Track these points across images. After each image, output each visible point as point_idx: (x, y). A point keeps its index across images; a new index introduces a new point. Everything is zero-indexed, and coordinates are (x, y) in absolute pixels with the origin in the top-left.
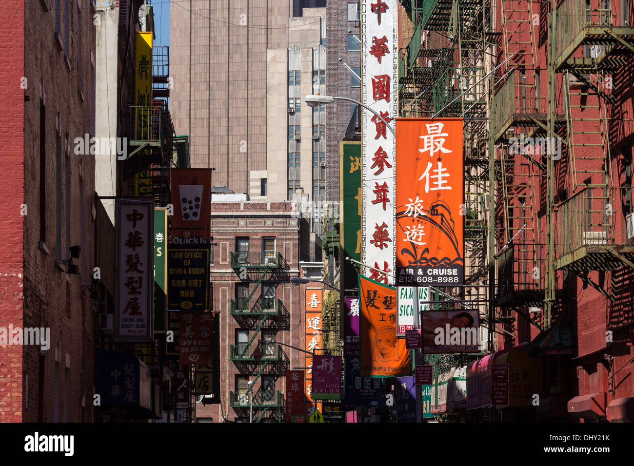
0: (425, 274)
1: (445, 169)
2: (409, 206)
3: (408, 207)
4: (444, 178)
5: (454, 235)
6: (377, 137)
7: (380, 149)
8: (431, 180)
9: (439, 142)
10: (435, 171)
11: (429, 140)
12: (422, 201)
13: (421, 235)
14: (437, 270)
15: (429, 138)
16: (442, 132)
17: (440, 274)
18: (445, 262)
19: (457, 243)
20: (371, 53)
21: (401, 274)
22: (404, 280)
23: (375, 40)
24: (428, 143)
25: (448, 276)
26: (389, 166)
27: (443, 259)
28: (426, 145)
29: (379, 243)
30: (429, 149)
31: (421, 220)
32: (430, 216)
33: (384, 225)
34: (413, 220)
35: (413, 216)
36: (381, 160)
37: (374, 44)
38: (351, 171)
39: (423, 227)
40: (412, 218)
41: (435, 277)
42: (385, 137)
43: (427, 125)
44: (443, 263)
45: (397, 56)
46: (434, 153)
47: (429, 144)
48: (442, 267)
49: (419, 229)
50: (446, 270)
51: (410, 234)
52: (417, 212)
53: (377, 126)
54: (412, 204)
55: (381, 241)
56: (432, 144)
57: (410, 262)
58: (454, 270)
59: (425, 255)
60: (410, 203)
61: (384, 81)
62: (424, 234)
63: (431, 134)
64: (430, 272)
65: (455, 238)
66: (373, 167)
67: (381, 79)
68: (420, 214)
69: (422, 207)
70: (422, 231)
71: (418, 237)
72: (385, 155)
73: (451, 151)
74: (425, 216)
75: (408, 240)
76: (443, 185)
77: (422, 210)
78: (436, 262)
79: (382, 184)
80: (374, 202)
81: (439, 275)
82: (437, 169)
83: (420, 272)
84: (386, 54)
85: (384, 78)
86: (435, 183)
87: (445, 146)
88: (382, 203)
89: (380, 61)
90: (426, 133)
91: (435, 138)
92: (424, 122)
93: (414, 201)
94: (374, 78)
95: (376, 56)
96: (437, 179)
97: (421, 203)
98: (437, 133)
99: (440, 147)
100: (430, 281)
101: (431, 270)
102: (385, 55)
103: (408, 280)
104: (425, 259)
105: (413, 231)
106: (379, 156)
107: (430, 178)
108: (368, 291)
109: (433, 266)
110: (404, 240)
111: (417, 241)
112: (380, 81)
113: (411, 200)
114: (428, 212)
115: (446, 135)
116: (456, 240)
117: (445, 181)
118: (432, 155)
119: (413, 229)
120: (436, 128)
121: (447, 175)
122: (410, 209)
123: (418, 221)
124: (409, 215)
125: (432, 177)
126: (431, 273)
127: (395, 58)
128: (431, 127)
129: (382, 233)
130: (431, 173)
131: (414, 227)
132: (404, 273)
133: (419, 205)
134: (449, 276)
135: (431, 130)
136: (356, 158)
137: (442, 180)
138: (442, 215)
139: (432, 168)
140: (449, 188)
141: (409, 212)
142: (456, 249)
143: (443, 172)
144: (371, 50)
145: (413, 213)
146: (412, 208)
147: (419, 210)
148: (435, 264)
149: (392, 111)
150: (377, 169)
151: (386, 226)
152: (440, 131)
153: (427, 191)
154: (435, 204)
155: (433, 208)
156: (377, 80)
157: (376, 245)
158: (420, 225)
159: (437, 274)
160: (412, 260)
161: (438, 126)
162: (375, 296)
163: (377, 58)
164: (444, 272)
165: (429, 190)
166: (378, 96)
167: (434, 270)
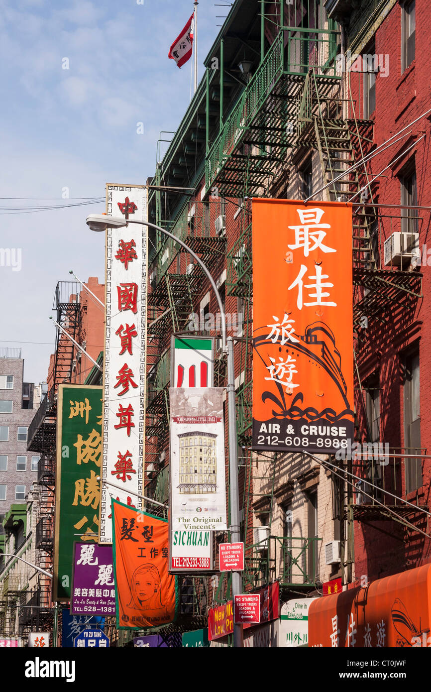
0: (297, 433)
1: (326, 276)
2: (274, 327)
3: (272, 328)
4: (325, 290)
5: (341, 375)
6: (122, 353)
7: (126, 366)
8: (306, 292)
9: (317, 236)
10: (311, 278)
11: (302, 233)
12: (293, 321)
13: (291, 372)
14: (315, 427)
15: (302, 230)
16: (321, 222)
17: (321, 434)
18: (327, 416)
19: (346, 388)
20: (117, 257)
21: (261, 431)
22: (266, 441)
23: (122, 244)
24: (301, 236)
25: (332, 438)
26: (135, 386)
27: (324, 412)
28: (298, 239)
29: (121, 475)
30: (302, 245)
31: (291, 350)
32: (304, 344)
33: (128, 454)
34: (280, 350)
35: (279, 343)
36: (126, 379)
37: (121, 248)
38: (71, 417)
39: (294, 360)
40: (278, 346)
41: (313, 438)
42: (131, 353)
43: (298, 211)
44: (324, 417)
45: (146, 263)
46: (310, 252)
47: (302, 239)
48: (324, 423)
49: (289, 363)
50: (328, 428)
51: (275, 370)
52: (286, 338)
53: (122, 340)
54: (278, 325)
55: (124, 472)
56: (306, 239)
57: (274, 413)
58: (341, 428)
59: (298, 404)
60: (274, 322)
61: (131, 289)
62: (296, 372)
63: (306, 224)
64: (305, 430)
65: (343, 379)
66: (116, 386)
67: (128, 288)
68: (289, 341)
69: (293, 330)
70: (293, 366)
71: (287, 375)
72: (131, 374)
73: (335, 251)
74: (297, 344)
75: (272, 379)
76: (324, 299)
77: (294, 334)
78: (313, 414)
79: (127, 406)
80: (117, 427)
81: (319, 436)
82: (315, 275)
83: (290, 430)
84: (134, 259)
85: (131, 287)
86: (311, 295)
87: (325, 242)
88: (126, 428)
89: (126, 267)
90: (297, 222)
91: (311, 230)
92: (294, 206)
93: (281, 321)
94: (119, 286)
95: (123, 261)
96: (314, 290)
97: (291, 324)
98: (314, 223)
99: (318, 243)
100: (305, 444)
101: (307, 428)
102: (132, 261)
103: (271, 441)
104: (297, 409)
105: (280, 365)
106: (124, 375)
107: (304, 288)
108: (124, 519)
109: (309, 421)
110: (267, 379)
111: (286, 381)
112: (126, 290)
113: (276, 319)
114: (302, 338)
115: (328, 226)
116: (344, 383)
117: (327, 295)
118: (306, 254)
119: (280, 362)
120: (313, 215)
121: (330, 285)
122: (276, 331)
123: (287, 351)
124: (274, 341)
125: (307, 286)
126: (307, 432)
127: (144, 265)
128: (304, 214)
129: (126, 463)
130: (306, 280)
131: (281, 359)
132: (266, 432)
133: (289, 326)
134: (334, 437)
135: (305, 219)
136: (76, 402)
137: (322, 292)
138: (323, 343)
139: (307, 274)
140: (332, 304)
141: (273, 336)
142: (344, 396)
143: (323, 281)
144: (117, 254)
145: (280, 338)
146: (278, 331)
147: (289, 334)
148: (311, 418)
149: (140, 324)
150: (121, 388)
151: (131, 455)
152: (317, 220)
153: (300, 307)
154: (312, 327)
155: (308, 333)
156: (123, 289)
157: (118, 477)
158: (289, 357)
159: (316, 434)
160: (279, 410)
161: (315, 213)
162: (132, 526)
163: (124, 264)
164: (326, 430)
165: (303, 305)
166: (123, 306)
167: (311, 427)
